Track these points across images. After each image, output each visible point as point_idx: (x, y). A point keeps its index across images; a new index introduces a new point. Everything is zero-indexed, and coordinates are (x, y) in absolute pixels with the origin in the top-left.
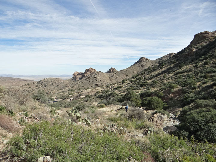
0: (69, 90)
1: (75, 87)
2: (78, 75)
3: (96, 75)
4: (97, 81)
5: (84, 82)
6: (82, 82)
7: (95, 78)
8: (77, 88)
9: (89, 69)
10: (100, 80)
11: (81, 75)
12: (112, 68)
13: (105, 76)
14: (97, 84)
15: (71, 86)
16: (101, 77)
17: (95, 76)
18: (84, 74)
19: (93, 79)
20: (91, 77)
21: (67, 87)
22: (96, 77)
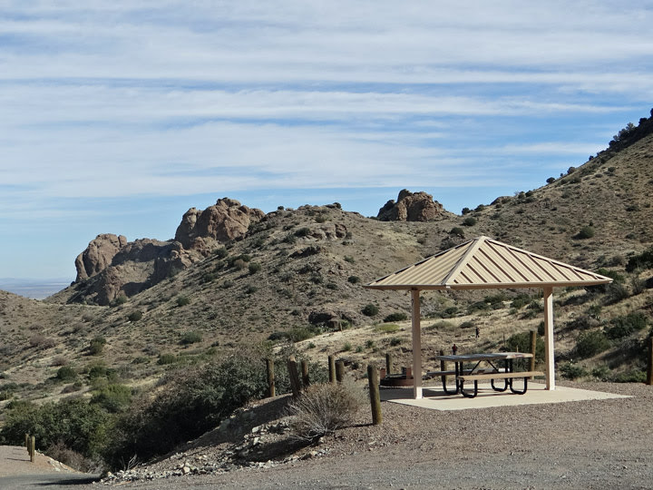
0: (60, 377)
1: (112, 343)
2: (118, 260)
3: (302, 233)
4: (319, 289)
5: (199, 298)
6: (181, 303)
7: (299, 263)
8: (137, 354)
9: (208, 212)
10: (353, 280)
11: (144, 259)
12: (404, 194)
13: (379, 241)
14: (329, 308)
15: (72, 344)
16: (349, 251)
17: (300, 245)
18: (169, 249)
19: (283, 271)
20: (263, 257)
21: (39, 347)
22: (310, 252)
